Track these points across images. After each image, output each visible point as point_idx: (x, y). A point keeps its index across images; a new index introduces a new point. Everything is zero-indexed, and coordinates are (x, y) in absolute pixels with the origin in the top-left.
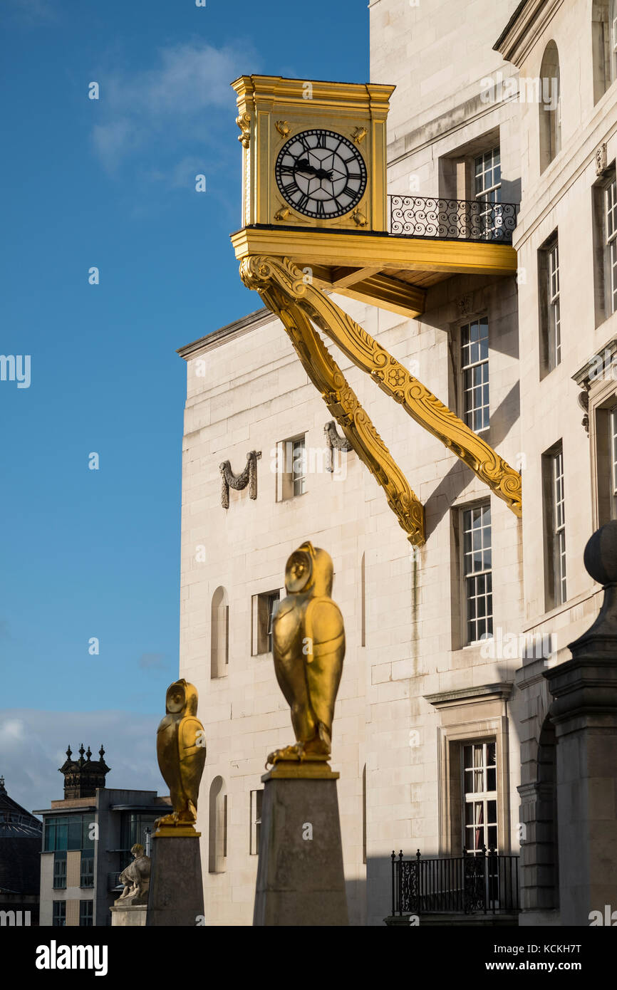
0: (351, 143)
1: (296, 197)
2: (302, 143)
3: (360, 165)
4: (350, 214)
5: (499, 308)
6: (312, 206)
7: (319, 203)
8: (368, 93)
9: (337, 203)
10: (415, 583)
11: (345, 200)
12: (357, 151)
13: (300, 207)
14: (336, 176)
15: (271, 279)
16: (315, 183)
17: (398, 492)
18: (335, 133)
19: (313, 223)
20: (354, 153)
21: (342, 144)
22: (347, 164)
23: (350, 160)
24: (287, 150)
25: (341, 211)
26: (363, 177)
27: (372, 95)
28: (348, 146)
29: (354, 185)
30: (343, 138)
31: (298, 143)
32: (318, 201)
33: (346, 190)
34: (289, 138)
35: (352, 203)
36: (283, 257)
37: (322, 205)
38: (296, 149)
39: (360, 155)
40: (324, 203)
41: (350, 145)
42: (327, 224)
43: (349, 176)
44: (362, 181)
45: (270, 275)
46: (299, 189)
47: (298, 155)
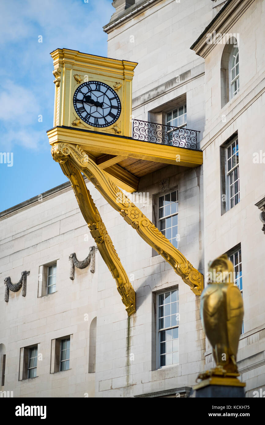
0: (113, 90)
1: (84, 114)
2: (88, 87)
3: (118, 102)
4: (112, 126)
5: (185, 185)
6: (92, 120)
7: (96, 119)
8: (123, 65)
9: (105, 120)
10: (129, 334)
11: (109, 119)
12: (117, 94)
13: (86, 119)
14: (105, 106)
15: (69, 156)
16: (94, 108)
17: (124, 283)
18: (105, 84)
19: (92, 129)
20: (115, 95)
21: (109, 90)
22: (111, 101)
23: (113, 99)
24: (80, 90)
25: (107, 124)
26: (119, 108)
27: (125, 67)
28: (112, 92)
29: (115, 112)
30: (109, 87)
31: (85, 87)
32: (95, 118)
33: (110, 114)
34: (81, 84)
35: (113, 121)
36: (76, 145)
37: (97, 120)
38: (85, 90)
39: (118, 97)
40: (98, 119)
41: (113, 91)
42: (100, 130)
43: (112, 107)
44: (118, 110)
45: (69, 153)
46: (85, 111)
47: (86, 93)
